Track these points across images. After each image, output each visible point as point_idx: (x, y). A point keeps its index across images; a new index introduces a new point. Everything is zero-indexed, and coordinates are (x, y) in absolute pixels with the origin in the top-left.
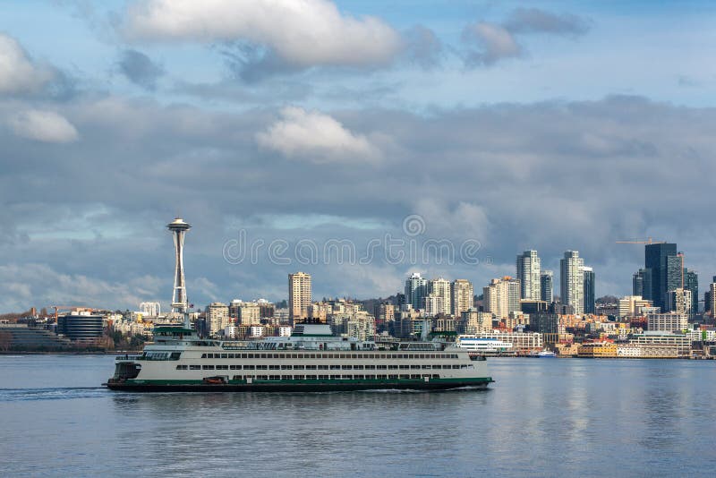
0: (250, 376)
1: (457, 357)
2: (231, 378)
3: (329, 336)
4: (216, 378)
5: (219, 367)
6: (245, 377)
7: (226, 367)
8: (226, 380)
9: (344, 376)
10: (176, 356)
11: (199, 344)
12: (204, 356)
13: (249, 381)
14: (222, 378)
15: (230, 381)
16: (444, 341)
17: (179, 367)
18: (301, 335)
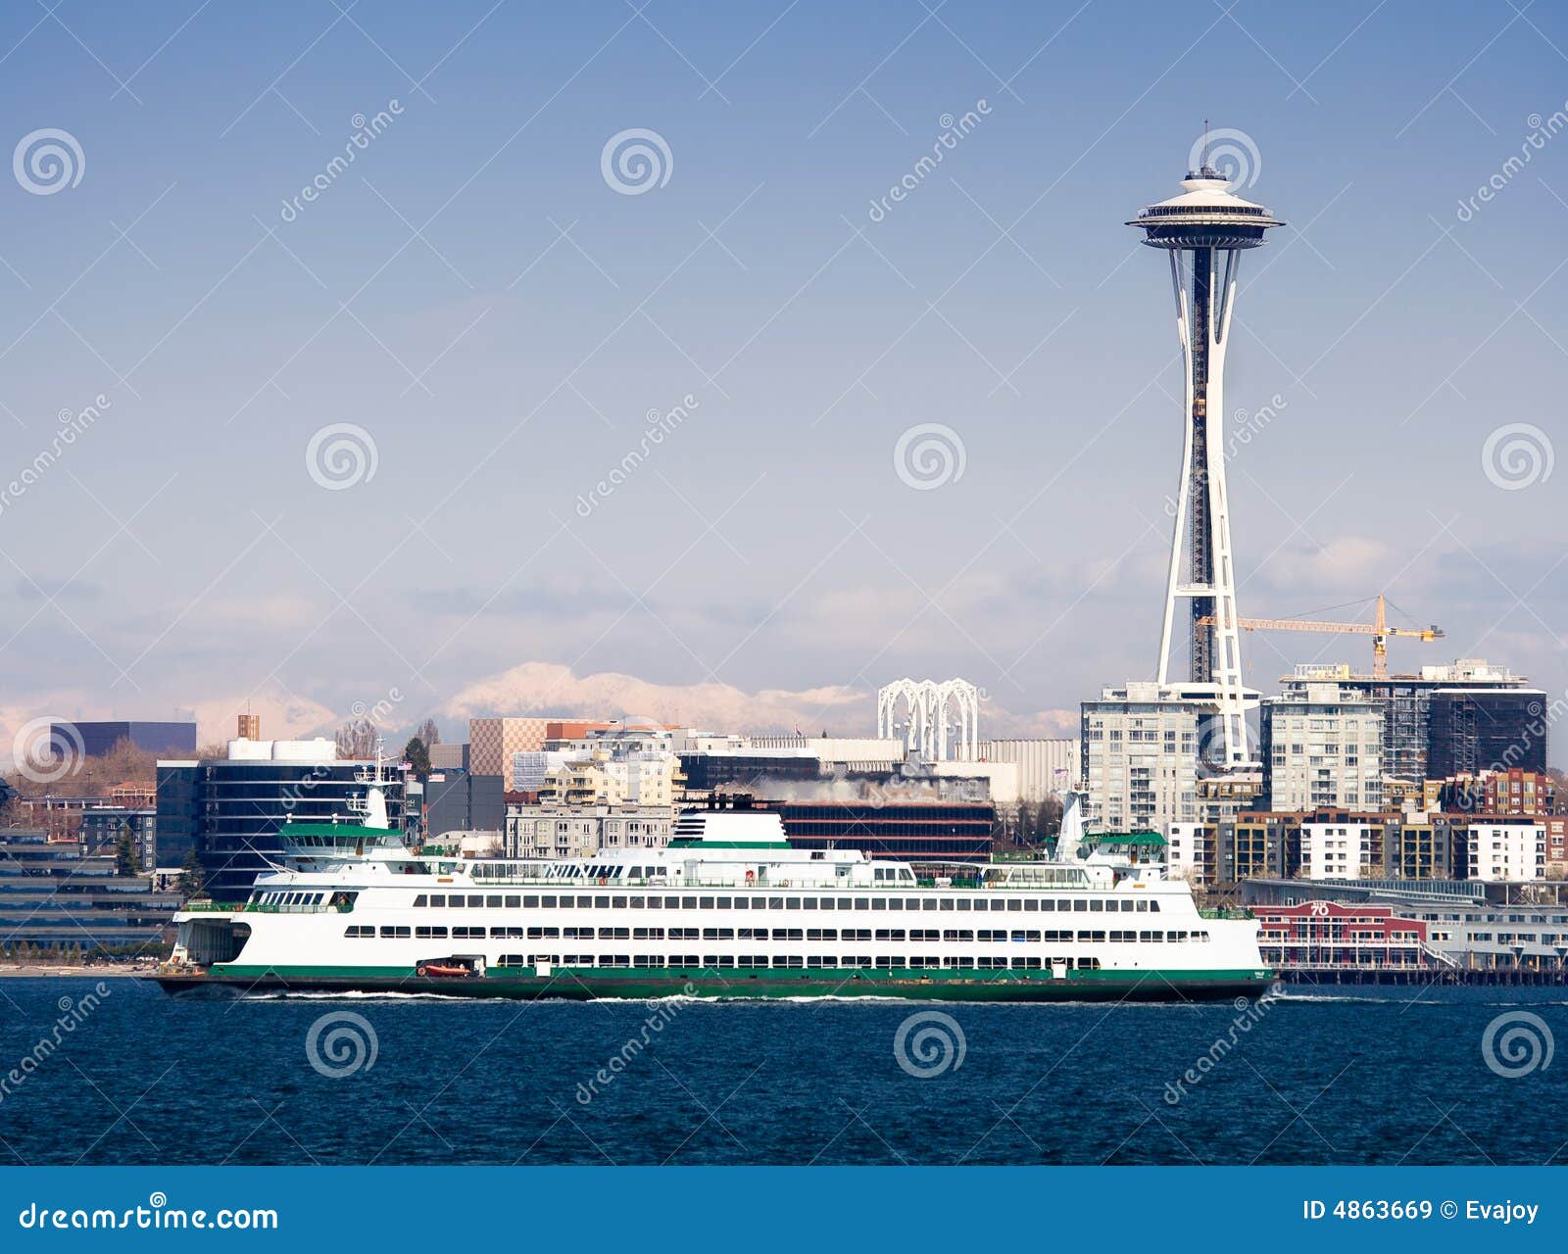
0: (545, 958)
1: (1155, 907)
2: (493, 962)
3: (776, 845)
4: (454, 961)
5: (460, 932)
6: (531, 958)
7: (478, 932)
8: (479, 965)
9: (847, 960)
10: (345, 900)
11: (410, 868)
12: (421, 901)
13: (543, 969)
14: (468, 962)
15: (489, 970)
16: (1123, 860)
17: (352, 931)
18: (699, 843)
